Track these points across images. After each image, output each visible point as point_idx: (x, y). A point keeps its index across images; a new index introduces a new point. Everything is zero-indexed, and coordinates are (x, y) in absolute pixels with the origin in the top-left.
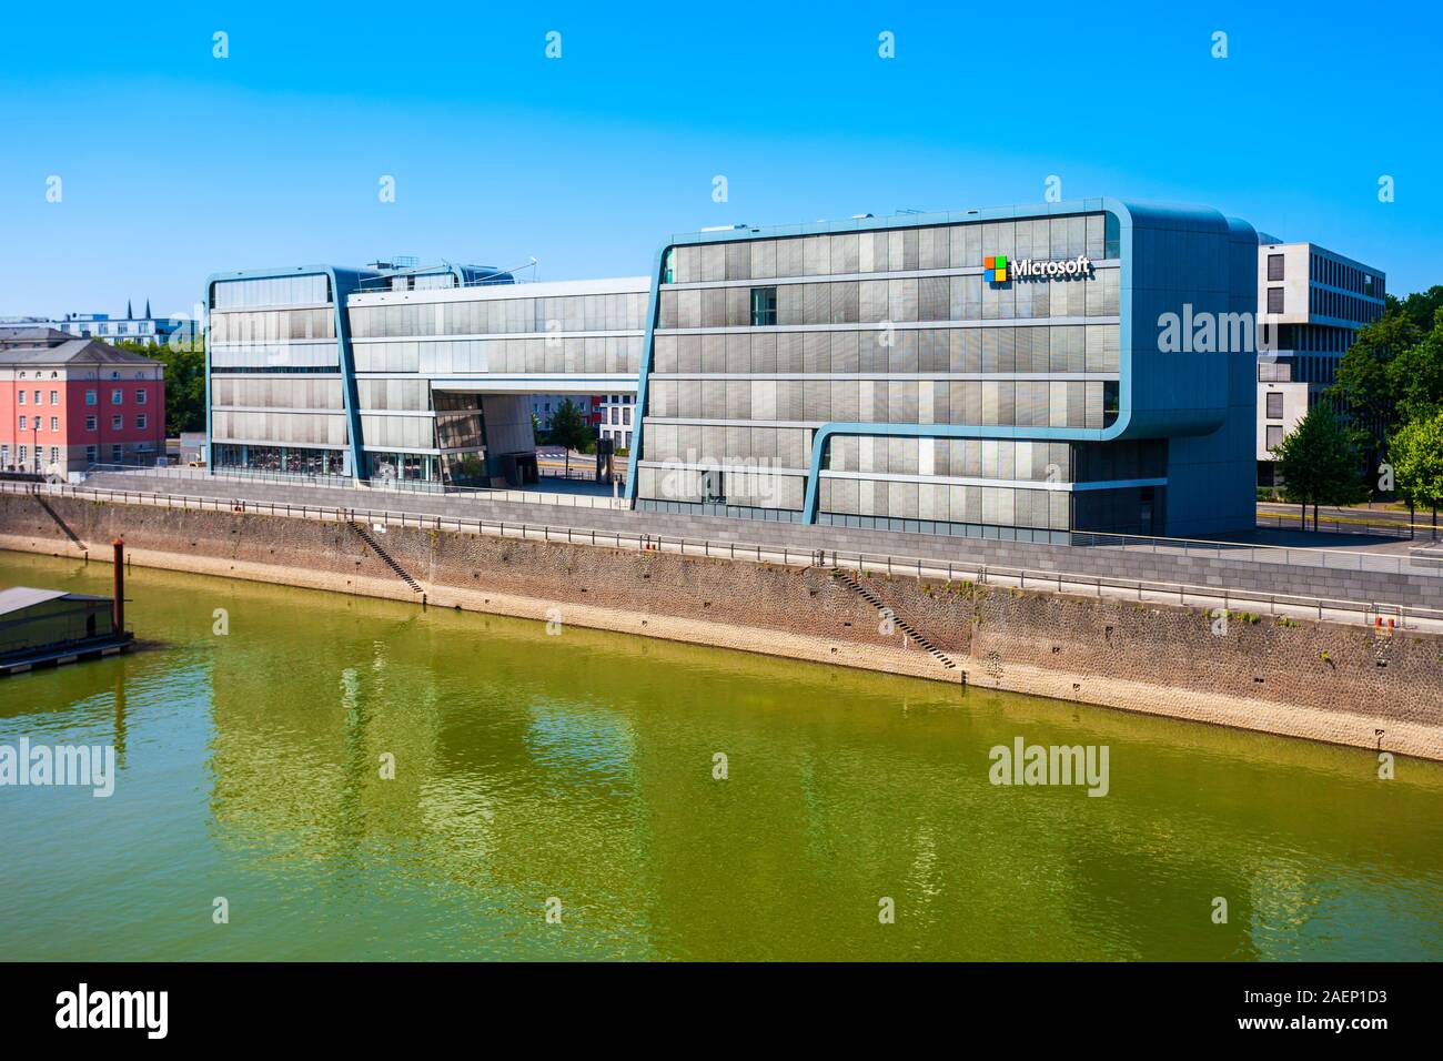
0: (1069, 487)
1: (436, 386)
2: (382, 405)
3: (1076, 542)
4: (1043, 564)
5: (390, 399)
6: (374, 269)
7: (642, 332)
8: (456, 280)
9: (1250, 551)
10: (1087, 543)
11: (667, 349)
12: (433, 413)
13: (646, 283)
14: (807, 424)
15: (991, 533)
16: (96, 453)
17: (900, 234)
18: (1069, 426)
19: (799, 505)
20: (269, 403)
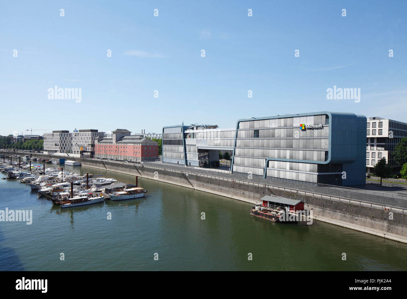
0: (317, 174)
1: (199, 148)
2: (190, 152)
3: (319, 186)
4: (311, 190)
5: (191, 150)
6: (191, 126)
7: (234, 139)
8: (204, 128)
9: (357, 190)
10: (321, 186)
11: (239, 142)
12: (198, 153)
13: (235, 129)
14: (265, 158)
15: (301, 183)
16: (146, 158)
17: (283, 119)
18: (317, 161)
19: (263, 175)
20: (172, 150)
